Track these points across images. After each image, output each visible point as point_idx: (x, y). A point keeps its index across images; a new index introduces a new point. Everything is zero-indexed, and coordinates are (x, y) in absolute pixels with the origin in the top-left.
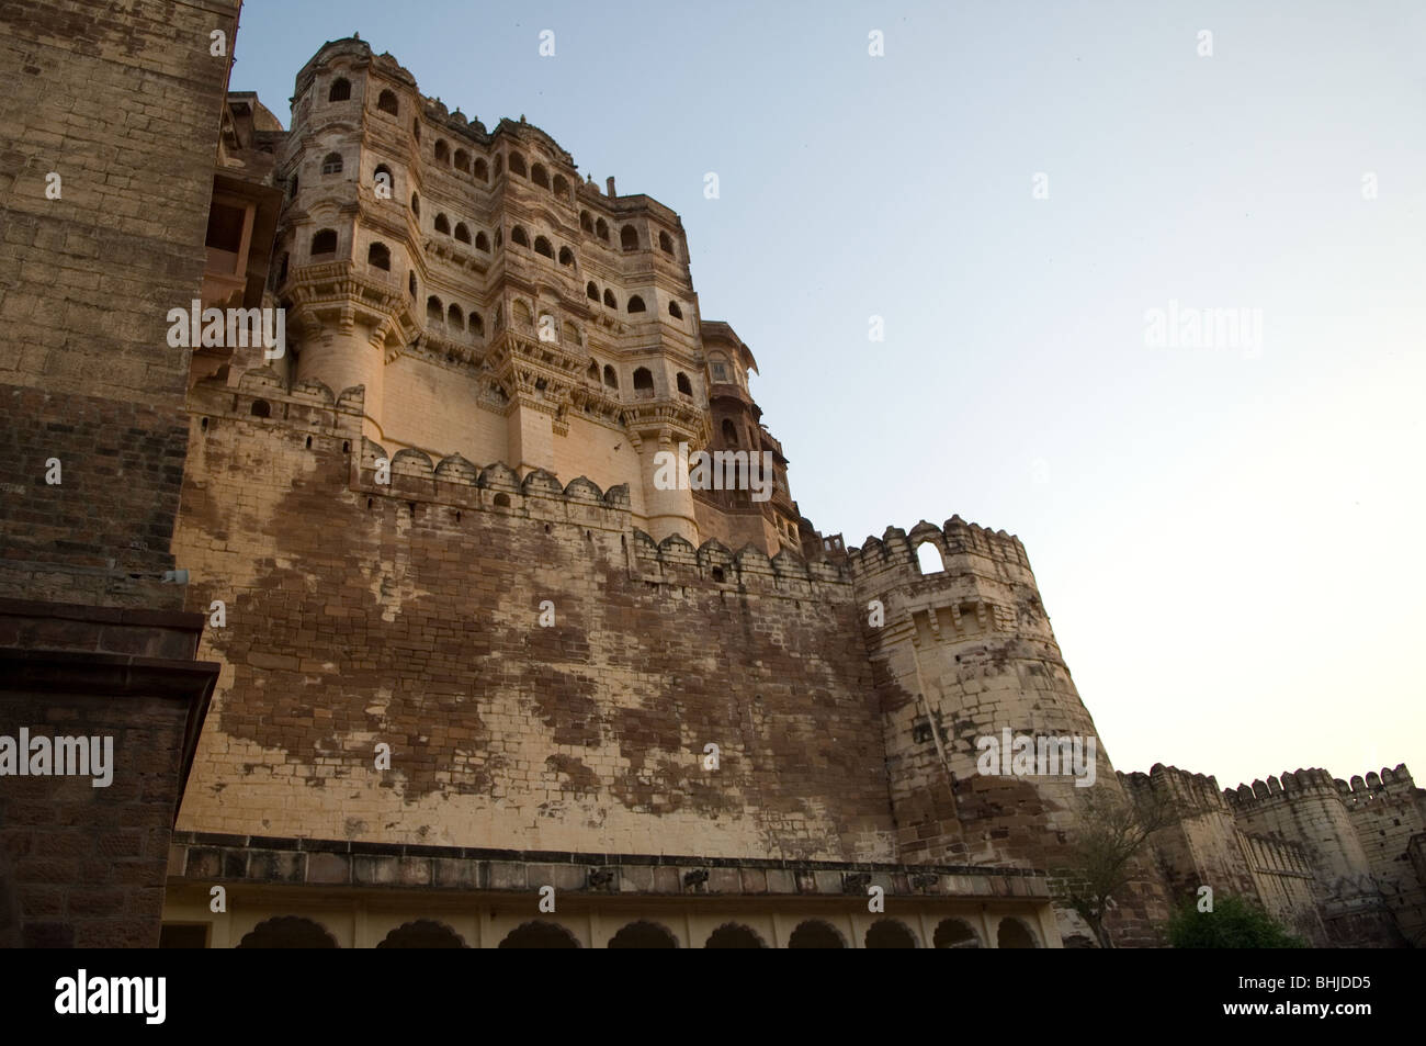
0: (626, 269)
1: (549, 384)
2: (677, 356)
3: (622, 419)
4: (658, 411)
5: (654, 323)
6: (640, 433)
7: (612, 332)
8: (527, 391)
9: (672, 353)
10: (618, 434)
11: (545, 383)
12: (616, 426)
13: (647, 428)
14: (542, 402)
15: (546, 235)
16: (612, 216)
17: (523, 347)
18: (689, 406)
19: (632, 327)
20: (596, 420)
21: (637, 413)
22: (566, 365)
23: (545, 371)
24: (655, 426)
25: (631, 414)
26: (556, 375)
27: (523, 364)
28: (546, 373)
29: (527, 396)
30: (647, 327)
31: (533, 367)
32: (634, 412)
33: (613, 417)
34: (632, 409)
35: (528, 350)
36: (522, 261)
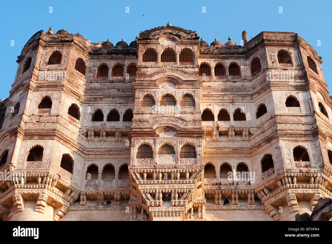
0: (254, 89)
1: (173, 195)
2: (291, 135)
3: (257, 199)
4: (279, 183)
5: (272, 118)
6: (272, 205)
7: (244, 138)
8: (155, 206)
9: (285, 135)
10: (256, 212)
11: (170, 194)
12: (254, 207)
13: (276, 199)
14: (170, 209)
15: (169, 92)
16: (242, 57)
17: (145, 175)
18: (304, 170)
19: (258, 128)
20: (233, 207)
21: (266, 191)
22: (183, 176)
23: (167, 186)
24: (281, 196)
25: (262, 193)
26: (176, 186)
27: (148, 187)
28: (167, 188)
29: (156, 209)
30: (268, 123)
31: (157, 187)
32: (263, 190)
33: (249, 200)
34: (261, 189)
35: (150, 176)
36: (146, 117)
